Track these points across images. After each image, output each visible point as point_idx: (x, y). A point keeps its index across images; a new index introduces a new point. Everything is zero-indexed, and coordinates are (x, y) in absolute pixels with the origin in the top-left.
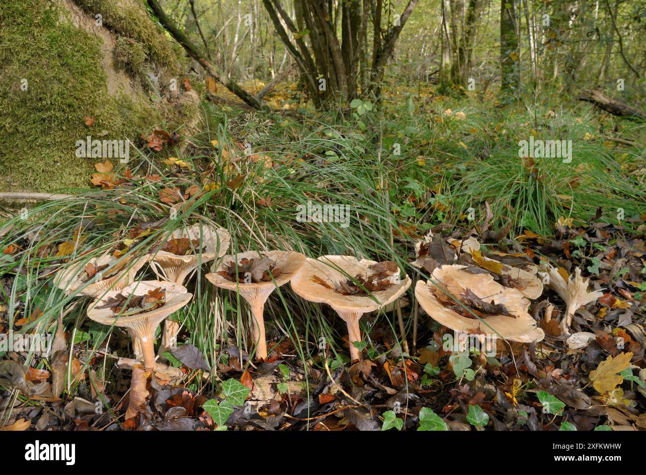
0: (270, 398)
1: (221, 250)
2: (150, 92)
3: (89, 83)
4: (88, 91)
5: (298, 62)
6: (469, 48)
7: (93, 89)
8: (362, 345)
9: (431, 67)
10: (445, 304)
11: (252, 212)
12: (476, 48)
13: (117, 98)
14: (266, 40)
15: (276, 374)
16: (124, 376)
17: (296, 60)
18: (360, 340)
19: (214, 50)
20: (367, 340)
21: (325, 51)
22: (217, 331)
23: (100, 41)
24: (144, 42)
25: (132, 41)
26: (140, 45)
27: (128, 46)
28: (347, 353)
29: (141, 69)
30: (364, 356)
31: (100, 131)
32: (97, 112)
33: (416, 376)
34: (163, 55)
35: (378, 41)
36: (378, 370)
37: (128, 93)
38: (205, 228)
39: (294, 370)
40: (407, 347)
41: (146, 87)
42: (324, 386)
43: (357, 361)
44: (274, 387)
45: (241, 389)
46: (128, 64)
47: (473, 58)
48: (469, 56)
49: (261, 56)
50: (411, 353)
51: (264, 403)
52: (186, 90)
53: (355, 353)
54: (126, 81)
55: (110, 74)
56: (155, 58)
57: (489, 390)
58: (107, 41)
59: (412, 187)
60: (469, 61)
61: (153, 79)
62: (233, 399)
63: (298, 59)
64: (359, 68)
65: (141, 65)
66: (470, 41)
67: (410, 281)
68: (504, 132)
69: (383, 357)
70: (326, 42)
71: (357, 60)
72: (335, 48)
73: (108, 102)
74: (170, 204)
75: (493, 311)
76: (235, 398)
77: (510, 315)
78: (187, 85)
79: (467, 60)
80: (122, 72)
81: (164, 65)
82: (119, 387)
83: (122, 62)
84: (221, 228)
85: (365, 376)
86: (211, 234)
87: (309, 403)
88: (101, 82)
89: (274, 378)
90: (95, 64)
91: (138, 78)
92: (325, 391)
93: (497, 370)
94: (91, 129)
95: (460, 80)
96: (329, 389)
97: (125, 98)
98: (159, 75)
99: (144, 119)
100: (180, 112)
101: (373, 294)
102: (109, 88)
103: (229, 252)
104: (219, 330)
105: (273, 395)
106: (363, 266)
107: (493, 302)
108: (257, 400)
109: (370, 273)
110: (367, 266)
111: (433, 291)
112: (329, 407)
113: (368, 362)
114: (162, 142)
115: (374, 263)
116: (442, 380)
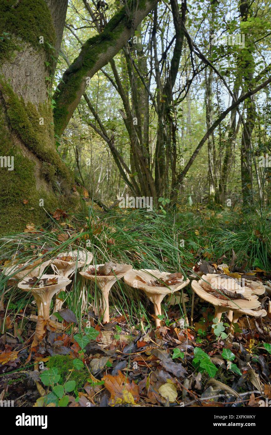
0: (110, 343)
1: (88, 260)
2: (56, 191)
3: (27, 183)
4: (26, 187)
5: (132, 190)
6: (225, 185)
7: (29, 186)
8: (162, 317)
9: (204, 195)
10: (208, 292)
11: (105, 247)
12: (229, 185)
13: (40, 192)
14: (115, 181)
15: (114, 330)
16: (31, 328)
17: (130, 188)
18: (161, 314)
19: (87, 186)
20: (165, 314)
21: (146, 183)
22: (83, 307)
23: (35, 164)
24: (55, 165)
25: (50, 164)
26: (53, 167)
27: (47, 167)
28: (154, 323)
29: (53, 179)
30: (163, 324)
31: (30, 208)
32: (30, 198)
33: (193, 338)
34: (64, 172)
35: (174, 178)
36: (171, 332)
37: (45, 190)
38: (80, 252)
39: (124, 329)
40: (187, 321)
41: (54, 189)
42: (141, 337)
43: (160, 327)
44: (113, 338)
45: (94, 332)
46: (47, 175)
47: (227, 190)
48: (225, 189)
49: (112, 189)
50: (190, 325)
51: (107, 346)
52: (74, 191)
53: (158, 322)
54: (45, 184)
55: (38, 179)
56: (60, 173)
57: (236, 345)
58: (37, 165)
59: (192, 244)
60: (225, 192)
61: (58, 184)
62: (90, 336)
63: (132, 188)
64: (164, 192)
65: (53, 176)
66: (225, 181)
67: (188, 281)
68: (244, 223)
69: (174, 324)
70: (146, 179)
71: (163, 188)
72: (151, 182)
73: (35, 193)
74: (63, 241)
75: (236, 297)
76: (91, 336)
77: (245, 299)
78: (74, 189)
79: (223, 190)
80: (43, 180)
81: (64, 177)
82: (29, 333)
83: (44, 174)
84: (89, 252)
85: (163, 335)
86: (83, 255)
87: (132, 346)
88: (33, 184)
89: (113, 332)
90: (31, 174)
91: (50, 183)
92: (141, 340)
93: (240, 336)
94: (26, 206)
95: (220, 202)
96: (143, 339)
97: (43, 192)
98: (61, 182)
99: (52, 204)
100: (70, 202)
101: (169, 286)
102: (36, 187)
103: (91, 264)
104: (84, 307)
105: (111, 341)
106: (164, 275)
107: (236, 292)
108: (103, 344)
109: (167, 278)
110: (166, 275)
111: (202, 285)
112: (142, 348)
113: (166, 327)
114: (60, 216)
115: (170, 274)
116: (208, 340)
